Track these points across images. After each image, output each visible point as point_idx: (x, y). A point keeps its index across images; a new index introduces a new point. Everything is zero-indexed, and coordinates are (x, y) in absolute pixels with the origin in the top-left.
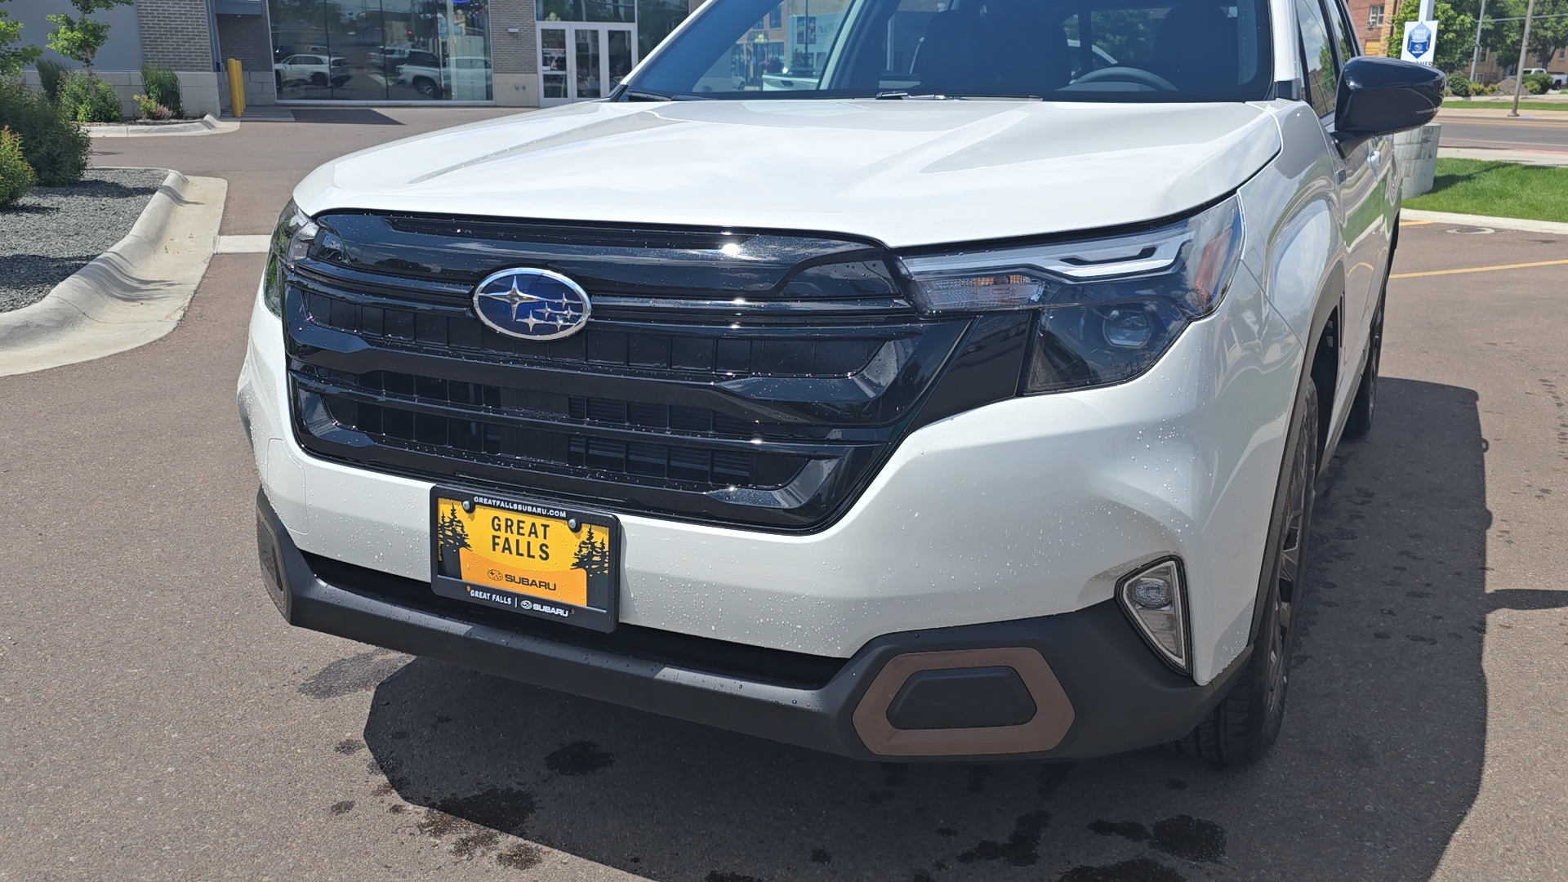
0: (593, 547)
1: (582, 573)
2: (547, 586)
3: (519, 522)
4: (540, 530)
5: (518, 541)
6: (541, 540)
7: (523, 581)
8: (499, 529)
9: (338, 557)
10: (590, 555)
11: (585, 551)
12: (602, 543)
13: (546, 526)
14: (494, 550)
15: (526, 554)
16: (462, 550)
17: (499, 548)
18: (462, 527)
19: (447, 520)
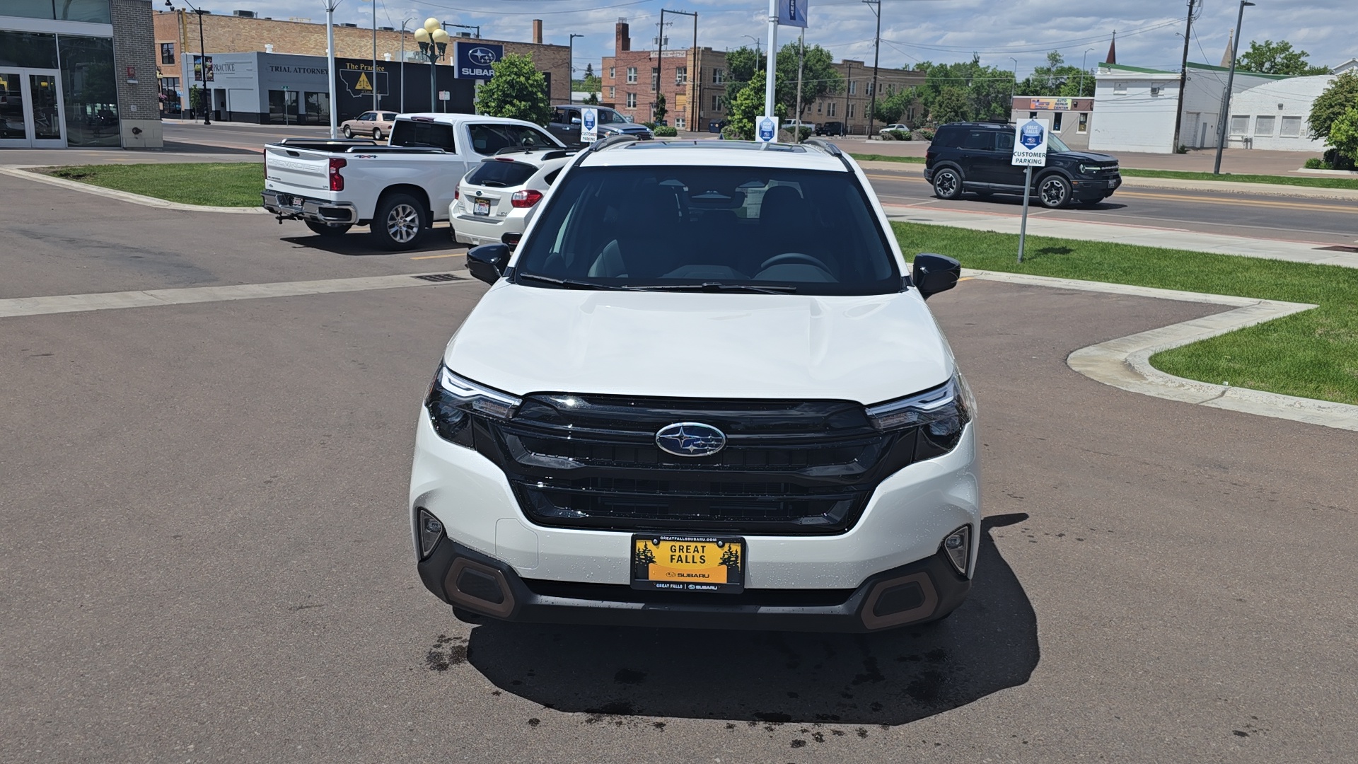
0: (731, 554)
1: (725, 567)
2: (704, 576)
3: (687, 546)
4: (700, 549)
5: (687, 556)
6: (701, 554)
7: (688, 575)
8: (675, 551)
9: (559, 578)
10: (729, 558)
11: (726, 556)
12: (736, 551)
13: (703, 547)
14: (672, 562)
15: (691, 561)
16: (651, 565)
17: (675, 561)
18: (651, 553)
19: (641, 550)
